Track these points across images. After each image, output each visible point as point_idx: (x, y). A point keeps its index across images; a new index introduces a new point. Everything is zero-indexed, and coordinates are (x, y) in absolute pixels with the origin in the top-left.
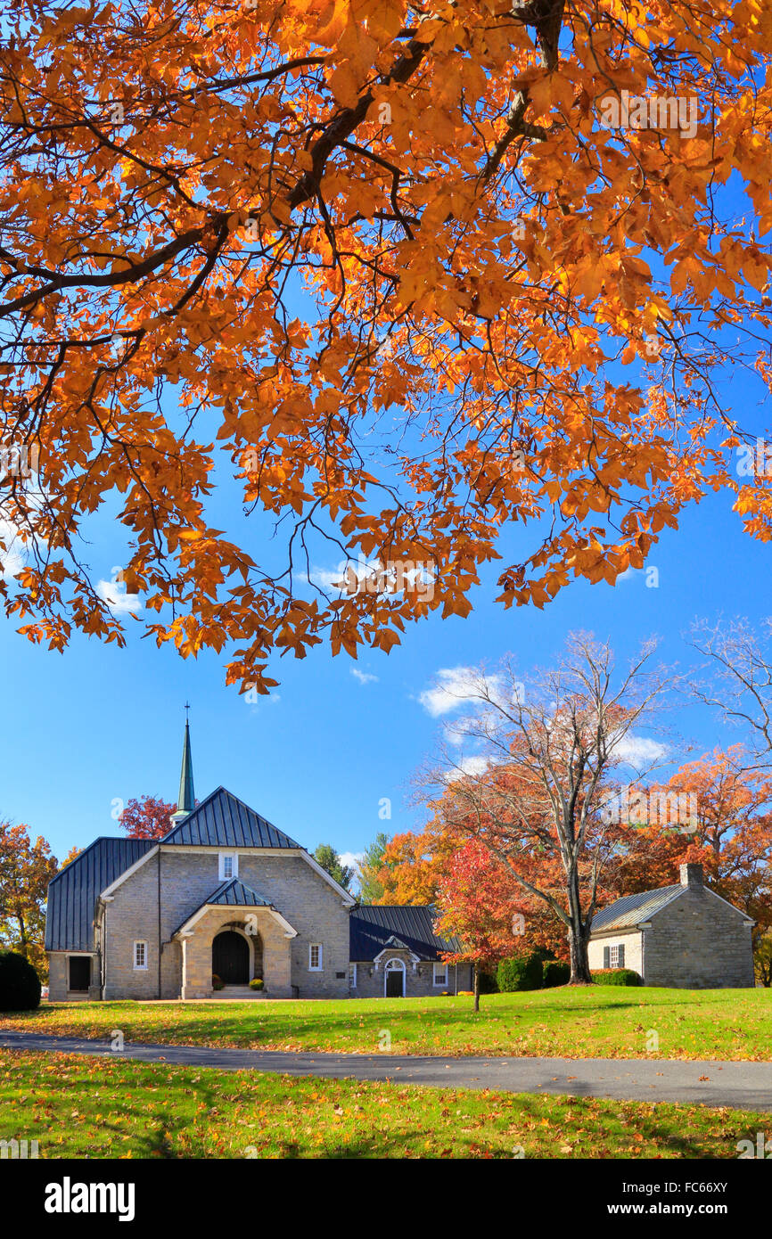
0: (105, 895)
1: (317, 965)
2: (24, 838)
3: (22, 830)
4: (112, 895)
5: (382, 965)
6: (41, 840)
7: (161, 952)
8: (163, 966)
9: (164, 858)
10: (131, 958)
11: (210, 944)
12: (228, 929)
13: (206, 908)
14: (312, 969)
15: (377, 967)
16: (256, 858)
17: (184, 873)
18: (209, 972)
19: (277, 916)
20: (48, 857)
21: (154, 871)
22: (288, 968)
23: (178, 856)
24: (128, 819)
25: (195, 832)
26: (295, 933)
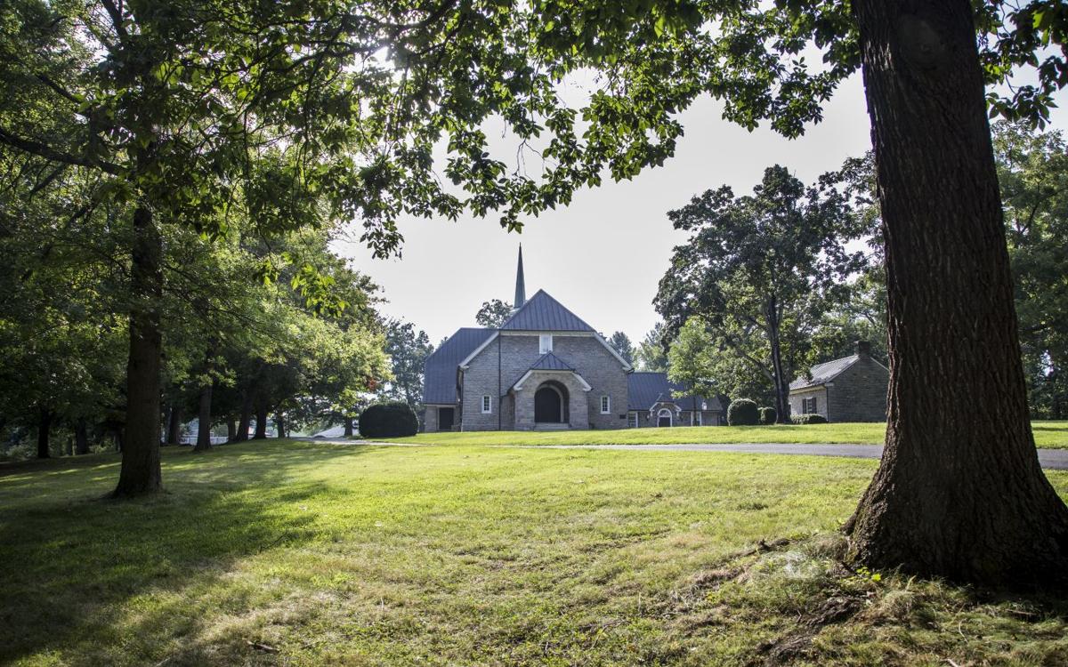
0: (463, 365)
1: (606, 410)
2: (410, 332)
3: (409, 326)
4: (467, 365)
5: (655, 413)
6: (422, 334)
7: (501, 402)
8: (502, 410)
9: (502, 339)
10: (481, 406)
11: (533, 396)
12: (545, 386)
13: (530, 373)
14: (603, 413)
15: (651, 415)
16: (565, 338)
17: (517, 349)
18: (532, 414)
19: (579, 377)
20: (427, 345)
21: (496, 348)
22: (586, 412)
23: (512, 337)
24: (481, 316)
25: (523, 320)
26: (589, 388)
